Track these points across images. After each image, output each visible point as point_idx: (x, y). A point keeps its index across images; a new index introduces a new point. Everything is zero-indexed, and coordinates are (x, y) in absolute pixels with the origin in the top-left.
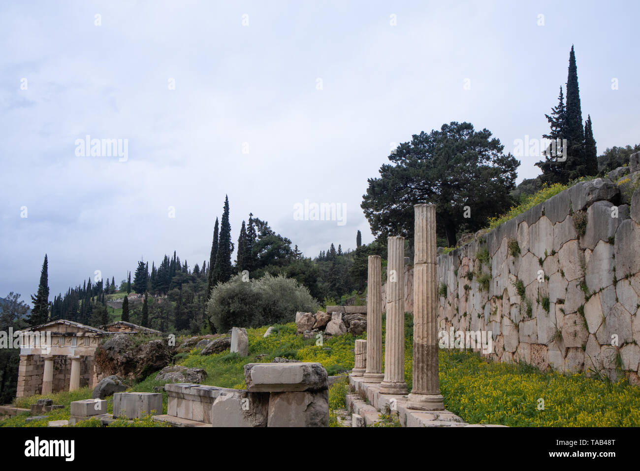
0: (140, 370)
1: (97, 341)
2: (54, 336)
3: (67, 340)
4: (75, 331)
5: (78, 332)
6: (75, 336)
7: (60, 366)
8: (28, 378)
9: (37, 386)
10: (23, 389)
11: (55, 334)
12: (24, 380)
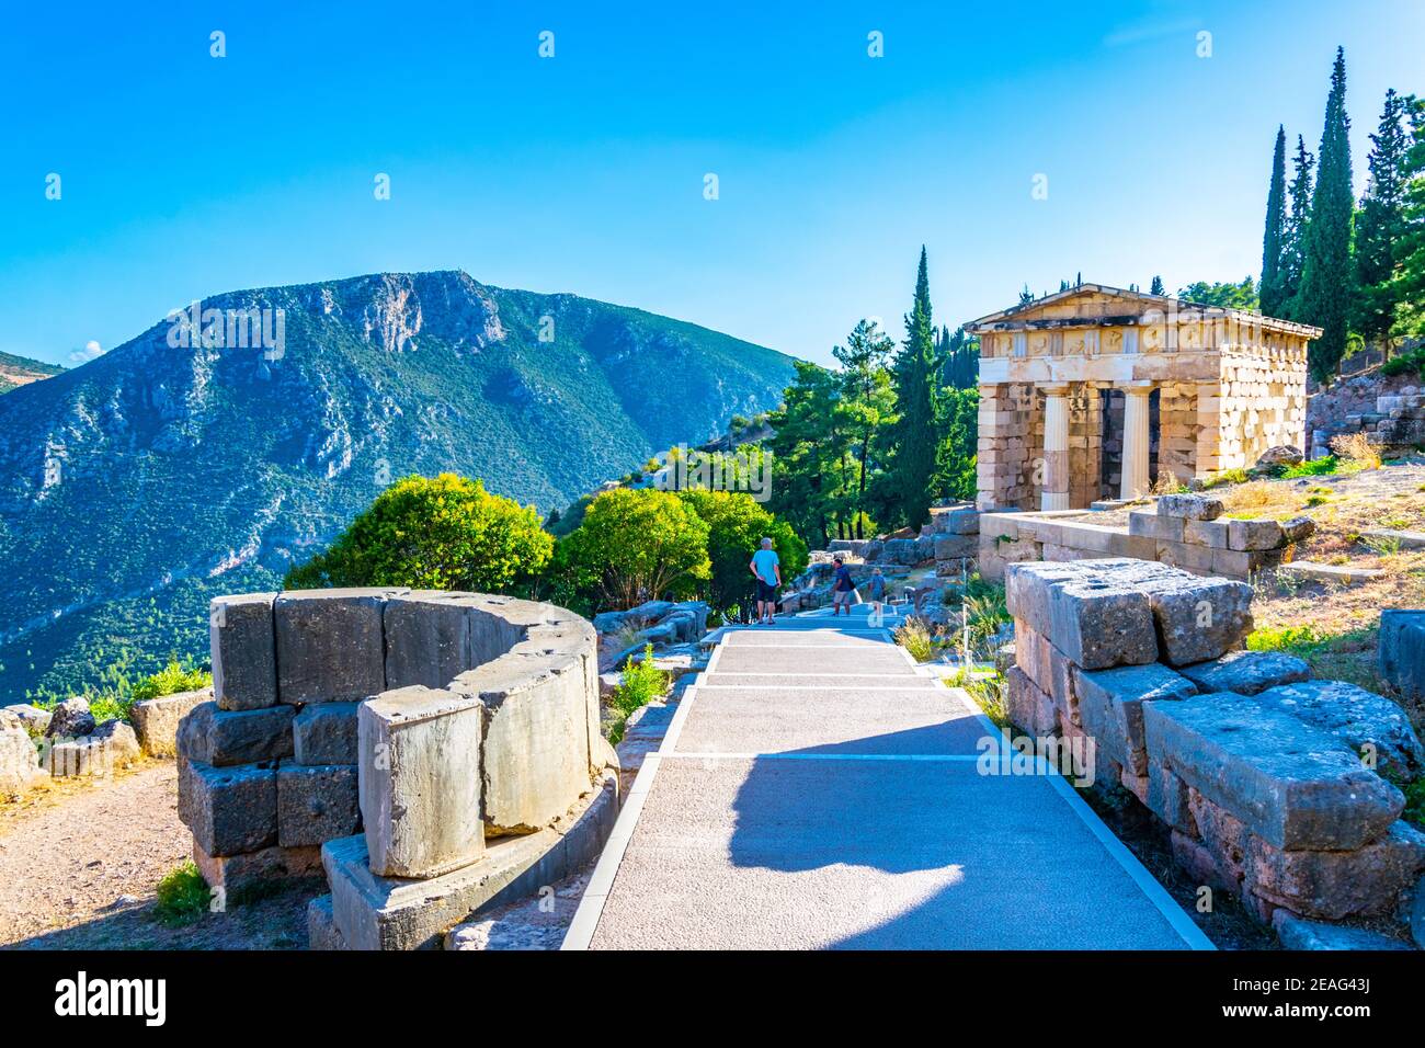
2: (1070, 330)
3: (1108, 337)
4: (1132, 310)
5: (1142, 313)
6: (1136, 324)
7: (1074, 413)
8: (1003, 444)
9: (1019, 463)
10: (992, 471)
11: (1074, 323)
12: (994, 449)
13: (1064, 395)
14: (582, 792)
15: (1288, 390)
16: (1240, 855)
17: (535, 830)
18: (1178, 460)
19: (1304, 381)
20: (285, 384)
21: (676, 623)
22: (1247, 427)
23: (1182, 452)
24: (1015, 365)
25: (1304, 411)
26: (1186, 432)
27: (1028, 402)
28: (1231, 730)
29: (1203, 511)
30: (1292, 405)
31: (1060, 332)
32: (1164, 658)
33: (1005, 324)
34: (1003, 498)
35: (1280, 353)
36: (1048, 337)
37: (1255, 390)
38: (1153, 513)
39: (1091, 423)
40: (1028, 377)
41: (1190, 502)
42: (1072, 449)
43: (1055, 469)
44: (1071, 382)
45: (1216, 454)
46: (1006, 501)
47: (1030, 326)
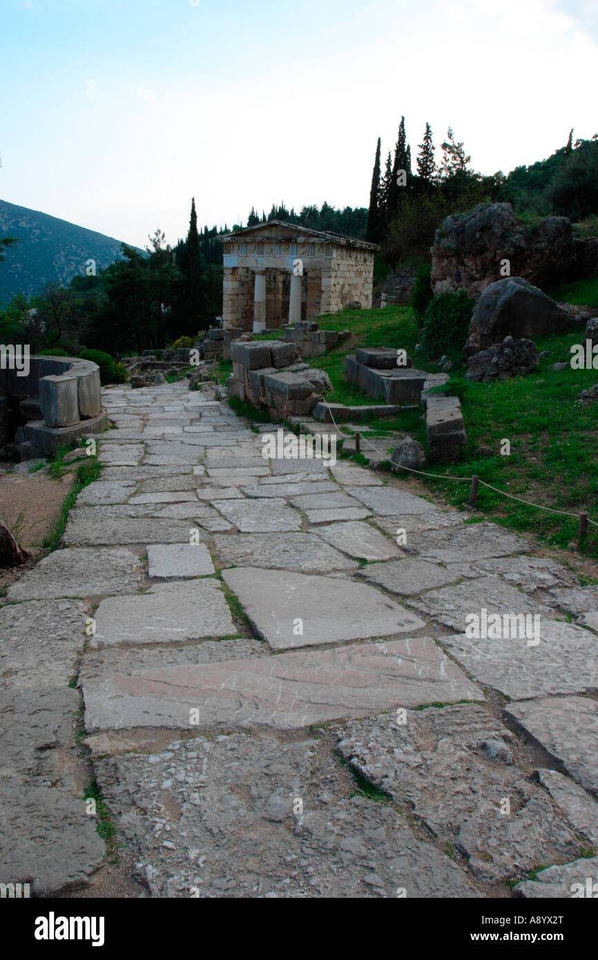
0: (532, 273)
1: (325, 249)
2: (266, 242)
3: (283, 247)
4: (294, 235)
5: (299, 237)
6: (296, 242)
7: (269, 283)
8: (235, 297)
9: (243, 307)
10: (230, 311)
11: (268, 239)
12: (231, 300)
13: (263, 274)
15: (364, 275)
16: (282, 406)
19: (372, 270)
22: (344, 292)
23: (316, 302)
24: (241, 259)
25: (372, 285)
26: (317, 294)
27: (247, 277)
28: (289, 380)
29: (311, 328)
30: (366, 282)
31: (262, 243)
32: (273, 366)
33: (236, 237)
34: (236, 324)
35: (361, 257)
36: (256, 245)
37: (348, 275)
38: (293, 329)
39: (277, 288)
40: (247, 265)
41: (306, 324)
42: (268, 301)
43: (259, 311)
44: (267, 268)
45: (329, 304)
46: (237, 327)
47: (248, 239)
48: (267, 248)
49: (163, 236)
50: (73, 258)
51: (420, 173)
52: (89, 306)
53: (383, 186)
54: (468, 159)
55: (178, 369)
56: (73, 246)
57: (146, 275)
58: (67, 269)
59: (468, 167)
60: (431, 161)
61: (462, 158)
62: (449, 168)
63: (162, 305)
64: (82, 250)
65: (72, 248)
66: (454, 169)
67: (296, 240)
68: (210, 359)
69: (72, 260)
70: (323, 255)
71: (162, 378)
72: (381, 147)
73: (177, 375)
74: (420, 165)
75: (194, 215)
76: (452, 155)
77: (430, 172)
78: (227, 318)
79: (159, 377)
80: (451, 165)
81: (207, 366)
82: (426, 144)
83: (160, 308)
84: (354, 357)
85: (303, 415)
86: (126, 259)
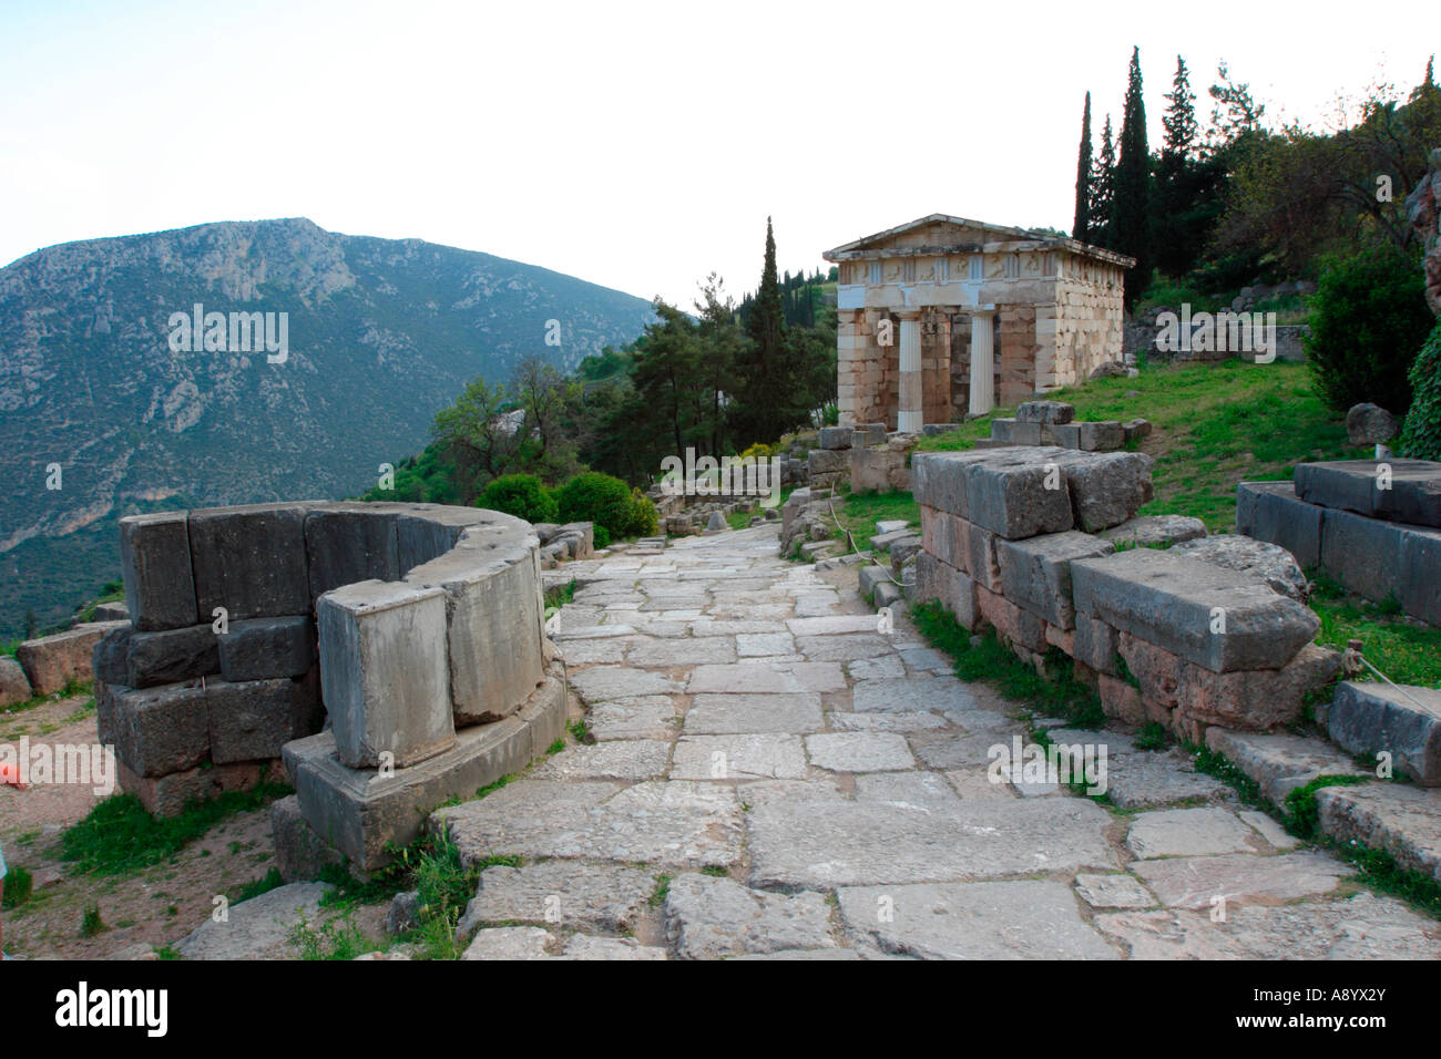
1: (1041, 261)
2: (921, 257)
3: (955, 264)
4: (978, 240)
5: (985, 242)
6: (981, 252)
7: (926, 337)
8: (860, 366)
9: (876, 385)
10: (852, 393)
11: (924, 250)
12: (853, 371)
13: (916, 319)
14: (538, 681)
15: (1109, 314)
16: (1172, 685)
17: (500, 718)
18: (1018, 378)
20: (127, 337)
21: (568, 542)
22: (1077, 347)
23: (1020, 371)
24: (871, 292)
25: (1121, 333)
26: (1025, 353)
27: (884, 326)
28: (1159, 576)
29: (1057, 417)
30: (1112, 328)
31: (912, 259)
32: (1079, 525)
33: (862, 252)
34: (863, 418)
35: (1102, 278)
36: (901, 265)
37: (1083, 313)
38: (1012, 420)
39: (940, 346)
40: (883, 303)
41: (1046, 409)
42: (924, 371)
43: (910, 389)
44: (922, 307)
45: (1052, 371)
46: (865, 421)
47: (885, 254)
48: (922, 269)
49: (721, 282)
50: (584, 330)
51: (1170, 143)
52: (601, 400)
53: (1098, 172)
54: (1261, 111)
55: (751, 502)
56: (585, 313)
57: (693, 346)
58: (576, 348)
59: (1264, 123)
60: (1189, 120)
61: (1248, 110)
62: (1226, 129)
63: (720, 394)
64: (599, 320)
65: (584, 317)
66: (1236, 130)
67: (981, 249)
68: (822, 488)
69: (581, 333)
70: (1038, 273)
71: (723, 520)
72: (1092, 106)
73: (747, 512)
74: (1169, 128)
75: (771, 244)
76: (1229, 105)
77: (1188, 140)
78: (849, 404)
79: (716, 518)
80: (1231, 124)
81: (817, 503)
82: (1180, 91)
83: (717, 400)
84: (1291, 487)
85: (1276, 728)
86: (662, 321)
